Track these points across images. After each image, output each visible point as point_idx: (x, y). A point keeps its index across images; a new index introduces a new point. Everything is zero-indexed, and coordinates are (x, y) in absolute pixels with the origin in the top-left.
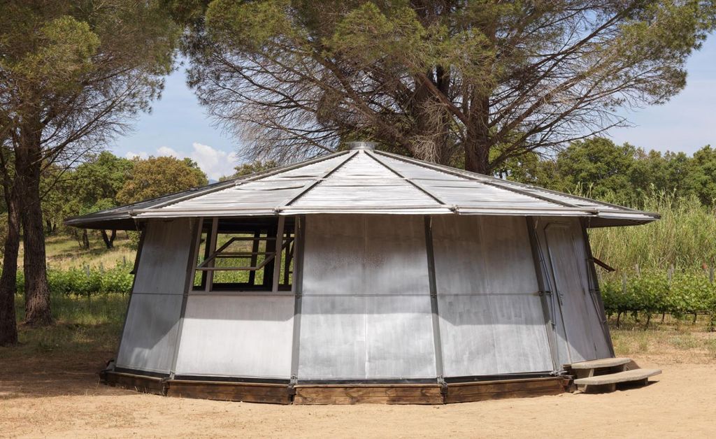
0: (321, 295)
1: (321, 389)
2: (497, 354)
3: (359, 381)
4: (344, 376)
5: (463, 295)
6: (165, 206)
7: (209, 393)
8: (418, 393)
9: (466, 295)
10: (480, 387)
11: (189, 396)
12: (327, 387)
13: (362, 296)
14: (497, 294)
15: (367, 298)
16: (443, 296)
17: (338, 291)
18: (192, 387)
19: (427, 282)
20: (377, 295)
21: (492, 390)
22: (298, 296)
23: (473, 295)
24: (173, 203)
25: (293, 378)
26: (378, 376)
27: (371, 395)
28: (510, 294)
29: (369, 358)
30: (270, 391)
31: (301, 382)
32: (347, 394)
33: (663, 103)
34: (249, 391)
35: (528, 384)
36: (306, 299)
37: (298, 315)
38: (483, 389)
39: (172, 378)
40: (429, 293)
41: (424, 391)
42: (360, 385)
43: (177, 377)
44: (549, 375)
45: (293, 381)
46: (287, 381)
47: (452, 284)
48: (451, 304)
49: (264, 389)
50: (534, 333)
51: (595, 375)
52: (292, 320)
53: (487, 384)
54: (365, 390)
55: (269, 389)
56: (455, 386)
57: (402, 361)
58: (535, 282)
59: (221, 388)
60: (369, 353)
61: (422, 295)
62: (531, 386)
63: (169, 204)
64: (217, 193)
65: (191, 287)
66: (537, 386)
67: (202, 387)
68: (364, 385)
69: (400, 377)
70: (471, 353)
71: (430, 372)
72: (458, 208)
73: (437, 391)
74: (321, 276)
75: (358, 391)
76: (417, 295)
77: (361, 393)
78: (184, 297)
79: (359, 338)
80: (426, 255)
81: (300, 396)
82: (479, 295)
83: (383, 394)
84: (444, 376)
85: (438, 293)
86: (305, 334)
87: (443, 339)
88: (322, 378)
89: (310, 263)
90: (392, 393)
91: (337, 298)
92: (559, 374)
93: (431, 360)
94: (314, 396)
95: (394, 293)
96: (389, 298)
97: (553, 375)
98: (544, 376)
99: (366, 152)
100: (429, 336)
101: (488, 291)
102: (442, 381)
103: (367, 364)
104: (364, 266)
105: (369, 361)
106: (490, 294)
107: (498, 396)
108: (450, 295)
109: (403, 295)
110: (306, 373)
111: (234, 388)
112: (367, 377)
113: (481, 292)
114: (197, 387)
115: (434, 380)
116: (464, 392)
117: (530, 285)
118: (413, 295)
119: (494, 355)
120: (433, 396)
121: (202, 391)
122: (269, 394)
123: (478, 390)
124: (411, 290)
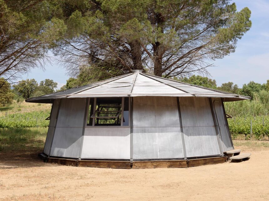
0: (140, 127)
1: (142, 163)
2: (203, 149)
3: (156, 159)
4: (150, 158)
5: (191, 127)
6: (77, 93)
7: (96, 165)
8: (178, 163)
9: (192, 127)
10: (199, 161)
11: (88, 166)
12: (145, 162)
13: (155, 127)
14: (201, 126)
15: (157, 128)
16: (184, 127)
17: (146, 126)
18: (89, 163)
19: (179, 122)
20: (161, 127)
21: (203, 162)
22: (132, 127)
23: (194, 126)
24: (80, 92)
25: (131, 159)
26: (163, 157)
27: (161, 164)
28: (205, 126)
29: (159, 151)
30: (122, 164)
31: (134, 160)
32: (152, 165)
33: (222, 58)
34: (113, 164)
35: (214, 159)
36: (134, 129)
37: (132, 133)
38: (200, 162)
39: (80, 160)
40: (180, 126)
41: (180, 163)
42: (156, 161)
43: (82, 159)
44: (219, 156)
45: (131, 160)
46: (129, 160)
47: (187, 122)
48: (187, 130)
49: (120, 163)
50: (214, 140)
51: (234, 156)
52: (130, 135)
53: (201, 160)
54: (159, 163)
55: (122, 163)
56: (191, 161)
57: (171, 151)
58: (213, 122)
59: (101, 163)
60: (159, 149)
61: (177, 127)
62: (215, 160)
63: (79, 93)
64: (94, 88)
65: (86, 124)
66: (217, 160)
67: (93, 163)
68: (158, 161)
69: (171, 157)
70: (195, 148)
71: (181, 156)
72: (196, 94)
73: (185, 163)
74: (140, 120)
75: (157, 163)
76: (175, 127)
77: (157, 164)
78: (83, 128)
79: (154, 143)
80: (178, 112)
81: (135, 165)
82: (196, 126)
83: (166, 164)
84: (187, 157)
85: (183, 126)
86: (135, 142)
87: (186, 143)
88: (142, 158)
89: (135, 115)
90: (169, 164)
91: (146, 128)
92: (223, 155)
93: (182, 151)
94: (140, 165)
95: (167, 126)
96: (165, 128)
97: (221, 156)
98: (218, 156)
99: (140, 74)
100: (181, 142)
101: (198, 126)
102: (186, 159)
103: (158, 153)
104: (155, 116)
105: (159, 152)
106: (199, 126)
107: (205, 164)
108: (187, 127)
109: (170, 127)
110: (136, 157)
111: (107, 163)
112: (159, 158)
113: (197, 126)
114: (91, 163)
115: (183, 159)
116: (194, 163)
117: (211, 123)
118: (174, 127)
119: (202, 149)
120: (184, 165)
121: (94, 164)
122: (122, 165)
123: (199, 162)
124: (173, 125)
